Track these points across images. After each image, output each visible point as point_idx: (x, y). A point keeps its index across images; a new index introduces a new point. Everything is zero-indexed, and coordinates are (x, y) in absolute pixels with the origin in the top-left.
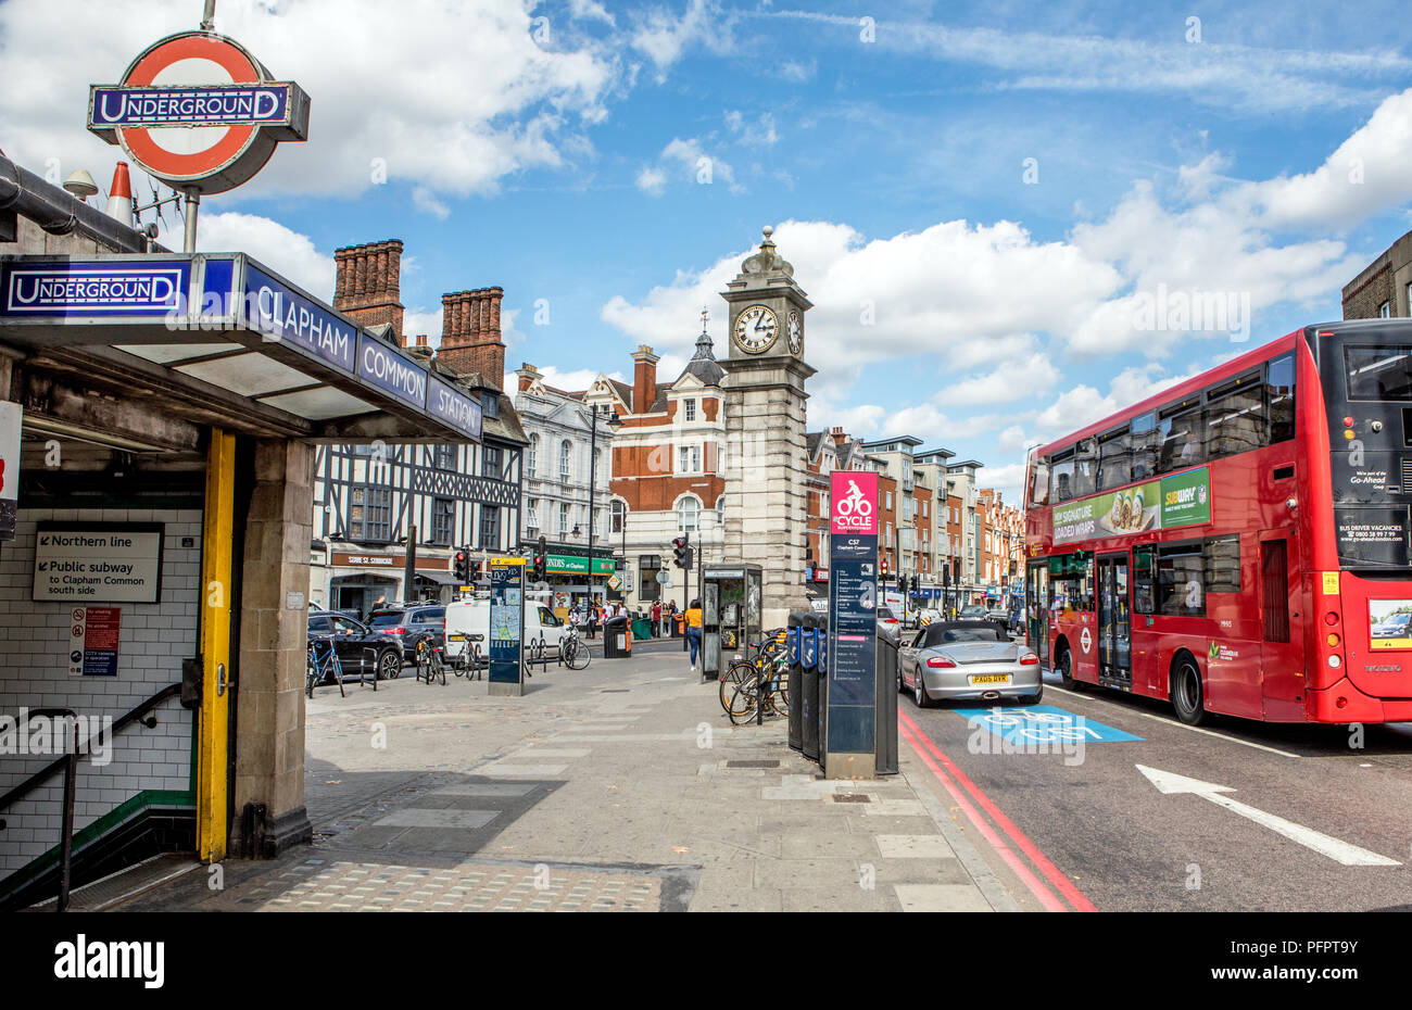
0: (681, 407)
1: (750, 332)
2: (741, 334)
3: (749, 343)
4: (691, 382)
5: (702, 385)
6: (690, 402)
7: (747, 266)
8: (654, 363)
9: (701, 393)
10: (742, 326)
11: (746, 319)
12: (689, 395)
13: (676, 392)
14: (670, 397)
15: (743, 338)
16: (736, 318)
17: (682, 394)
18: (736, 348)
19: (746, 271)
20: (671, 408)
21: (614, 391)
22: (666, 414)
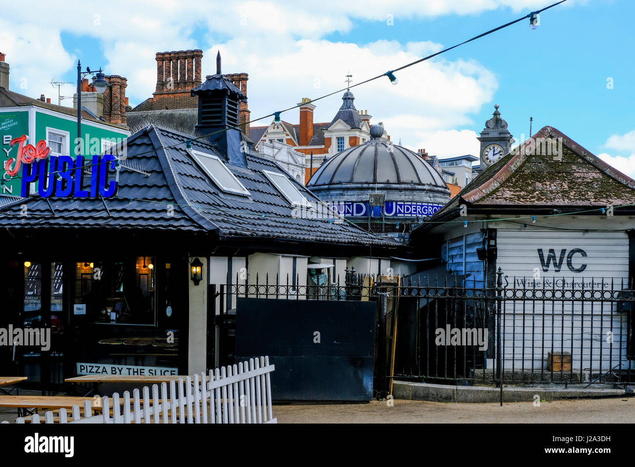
0: (334, 142)
1: (490, 155)
2: (486, 157)
3: (490, 161)
4: (341, 125)
5: (349, 127)
6: (340, 140)
7: (488, 124)
8: (312, 110)
9: (348, 133)
10: (486, 153)
11: (488, 150)
12: (340, 135)
13: (331, 131)
14: (327, 135)
15: (487, 159)
16: (484, 150)
17: (335, 134)
18: (484, 163)
19: (488, 127)
20: (327, 142)
21: (286, 129)
22: (323, 147)
